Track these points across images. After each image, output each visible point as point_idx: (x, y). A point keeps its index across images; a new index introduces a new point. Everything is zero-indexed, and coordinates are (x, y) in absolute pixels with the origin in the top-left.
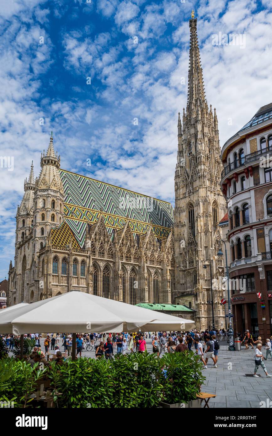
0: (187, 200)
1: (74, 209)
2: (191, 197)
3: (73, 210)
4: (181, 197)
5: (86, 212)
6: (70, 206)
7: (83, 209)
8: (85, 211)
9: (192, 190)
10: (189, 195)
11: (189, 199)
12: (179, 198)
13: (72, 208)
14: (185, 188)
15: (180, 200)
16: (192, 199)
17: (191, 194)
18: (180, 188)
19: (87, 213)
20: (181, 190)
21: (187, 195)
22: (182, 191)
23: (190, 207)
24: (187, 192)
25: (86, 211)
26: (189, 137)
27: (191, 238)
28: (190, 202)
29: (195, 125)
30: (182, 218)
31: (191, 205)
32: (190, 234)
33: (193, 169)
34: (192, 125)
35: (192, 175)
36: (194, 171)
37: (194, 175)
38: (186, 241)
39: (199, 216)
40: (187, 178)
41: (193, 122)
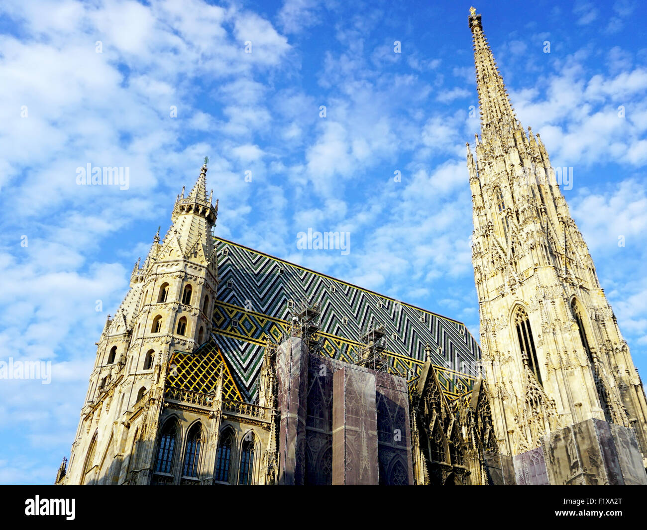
0: (508, 301)
1: (239, 315)
2: (519, 292)
3: (237, 317)
4: (494, 295)
5: (269, 324)
6: (230, 309)
7: (261, 318)
8: (265, 322)
9: (517, 279)
10: (512, 289)
11: (514, 297)
12: (487, 299)
13: (234, 314)
15: (492, 303)
16: (521, 297)
17: (516, 286)
18: (488, 276)
19: (271, 326)
20: (491, 282)
21: (507, 289)
22: (492, 284)
24: (507, 284)
25: (268, 322)
26: (494, 179)
27: (531, 389)
28: (517, 304)
29: (503, 156)
30: (500, 343)
31: (520, 310)
32: (529, 377)
33: (514, 234)
34: (497, 157)
35: (514, 246)
36: (515, 238)
37: (518, 247)
38: (519, 397)
39: (548, 331)
40: (502, 255)
41: (498, 151)
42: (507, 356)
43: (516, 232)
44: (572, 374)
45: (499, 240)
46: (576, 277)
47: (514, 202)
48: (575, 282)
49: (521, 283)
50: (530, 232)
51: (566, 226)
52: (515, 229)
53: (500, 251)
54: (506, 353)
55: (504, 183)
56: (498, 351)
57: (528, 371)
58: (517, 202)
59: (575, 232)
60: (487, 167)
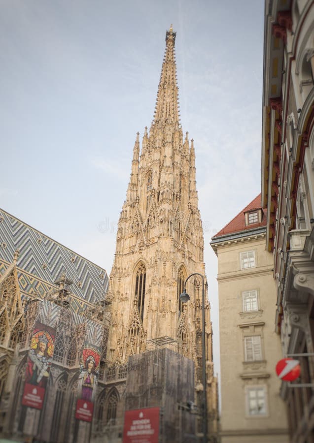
0: (136, 257)
2: (144, 253)
4: (126, 252)
9: (145, 242)
10: (140, 250)
11: (140, 256)
12: (121, 254)
14: (134, 238)
15: (124, 256)
16: (145, 256)
17: (144, 248)
18: (127, 237)
20: (128, 241)
21: (137, 249)
22: (128, 243)
23: (140, 269)
24: (137, 245)
26: (150, 164)
27: (134, 322)
28: (140, 261)
29: (161, 148)
30: (122, 287)
31: (142, 266)
32: (135, 314)
33: (152, 209)
34: (156, 148)
35: (150, 218)
36: (152, 213)
37: (153, 219)
38: (125, 327)
39: (155, 283)
40: (140, 223)
41: (158, 144)
42: (124, 296)
43: (154, 208)
44: (164, 316)
45: (142, 211)
46: (188, 251)
47: (159, 185)
48: (187, 254)
49: (147, 246)
50: (163, 210)
51: (192, 213)
52: (154, 206)
53: (139, 220)
54: (124, 294)
55: (156, 169)
56: (118, 292)
57: (135, 309)
58: (161, 186)
59: (198, 219)
60: (147, 154)
